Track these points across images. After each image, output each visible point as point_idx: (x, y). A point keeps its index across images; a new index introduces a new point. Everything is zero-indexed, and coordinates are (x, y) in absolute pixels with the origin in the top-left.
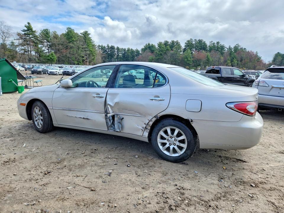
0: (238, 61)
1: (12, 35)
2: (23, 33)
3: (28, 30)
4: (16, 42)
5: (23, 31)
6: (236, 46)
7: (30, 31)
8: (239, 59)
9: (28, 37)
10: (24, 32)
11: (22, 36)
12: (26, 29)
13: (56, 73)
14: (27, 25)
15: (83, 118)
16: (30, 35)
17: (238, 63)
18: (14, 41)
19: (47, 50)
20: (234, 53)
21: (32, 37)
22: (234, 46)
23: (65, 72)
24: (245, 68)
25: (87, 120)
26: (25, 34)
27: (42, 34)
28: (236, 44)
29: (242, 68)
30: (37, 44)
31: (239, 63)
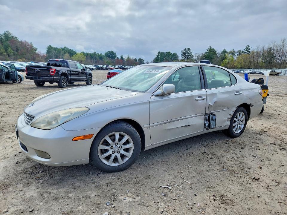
0: (13, 51)
6: (6, 33)
8: (15, 49)
15: (185, 126)
17: (14, 53)
20: (6, 41)
22: (4, 33)
24: (24, 59)
25: (188, 126)
28: (5, 31)
29: (21, 59)
31: (16, 53)
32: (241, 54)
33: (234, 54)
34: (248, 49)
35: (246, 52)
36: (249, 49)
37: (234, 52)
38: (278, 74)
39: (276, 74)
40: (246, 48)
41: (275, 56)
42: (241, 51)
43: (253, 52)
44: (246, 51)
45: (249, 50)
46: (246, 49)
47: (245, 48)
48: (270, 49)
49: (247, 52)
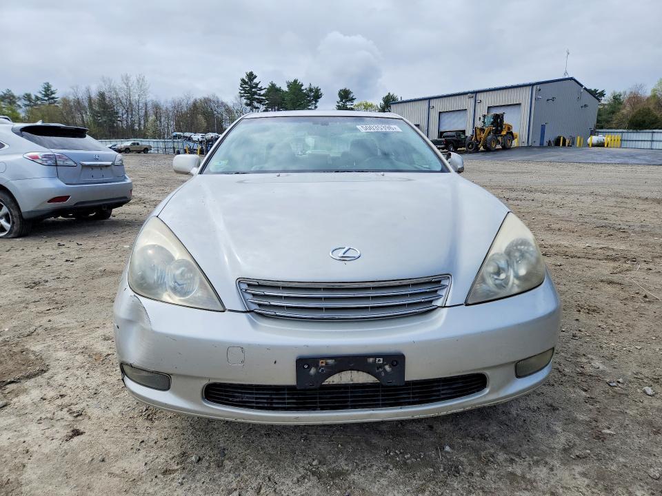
32: (36, 105)
33: (15, 102)
34: (48, 92)
35: (46, 98)
36: (52, 93)
37: (14, 97)
38: (146, 150)
39: (143, 149)
40: (44, 89)
41: (117, 113)
42: (33, 97)
43: (66, 102)
44: (46, 96)
45: (53, 96)
46: (44, 93)
47: (42, 89)
48: (102, 95)
49: (48, 100)
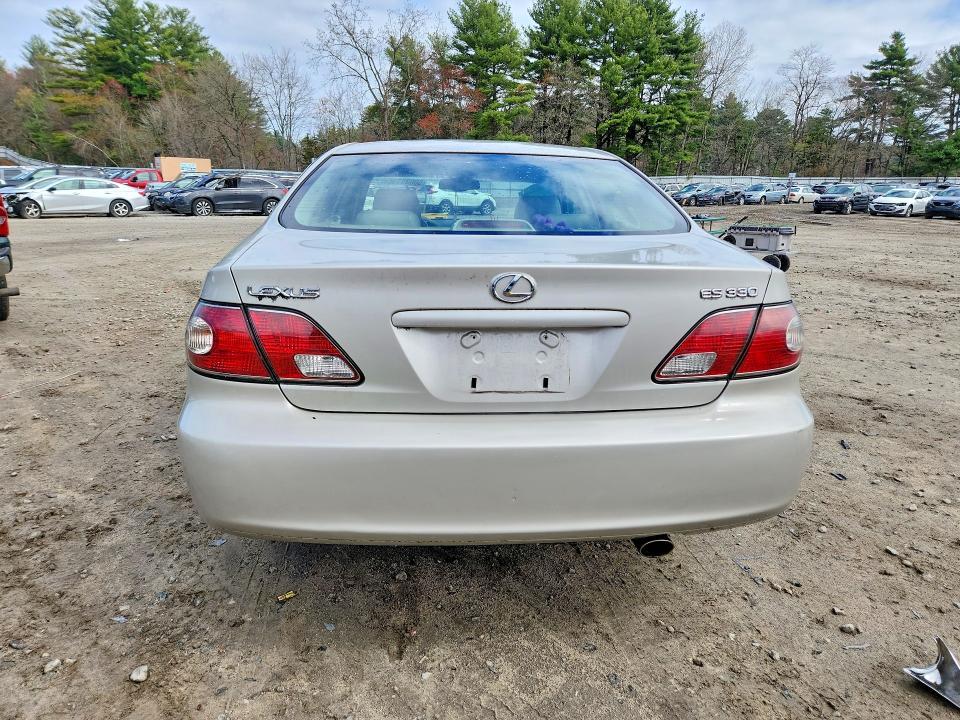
1: (830, 88)
2: (868, 73)
3: (888, 61)
4: (839, 110)
5: (871, 68)
7: (895, 64)
9: (882, 85)
10: (873, 71)
11: (864, 85)
12: (882, 57)
13: (899, 208)
14: (890, 41)
16: (889, 77)
18: (833, 107)
19: (946, 123)
21: (896, 85)
23: (937, 203)
26: (875, 77)
27: (939, 66)
30: (909, 105)
